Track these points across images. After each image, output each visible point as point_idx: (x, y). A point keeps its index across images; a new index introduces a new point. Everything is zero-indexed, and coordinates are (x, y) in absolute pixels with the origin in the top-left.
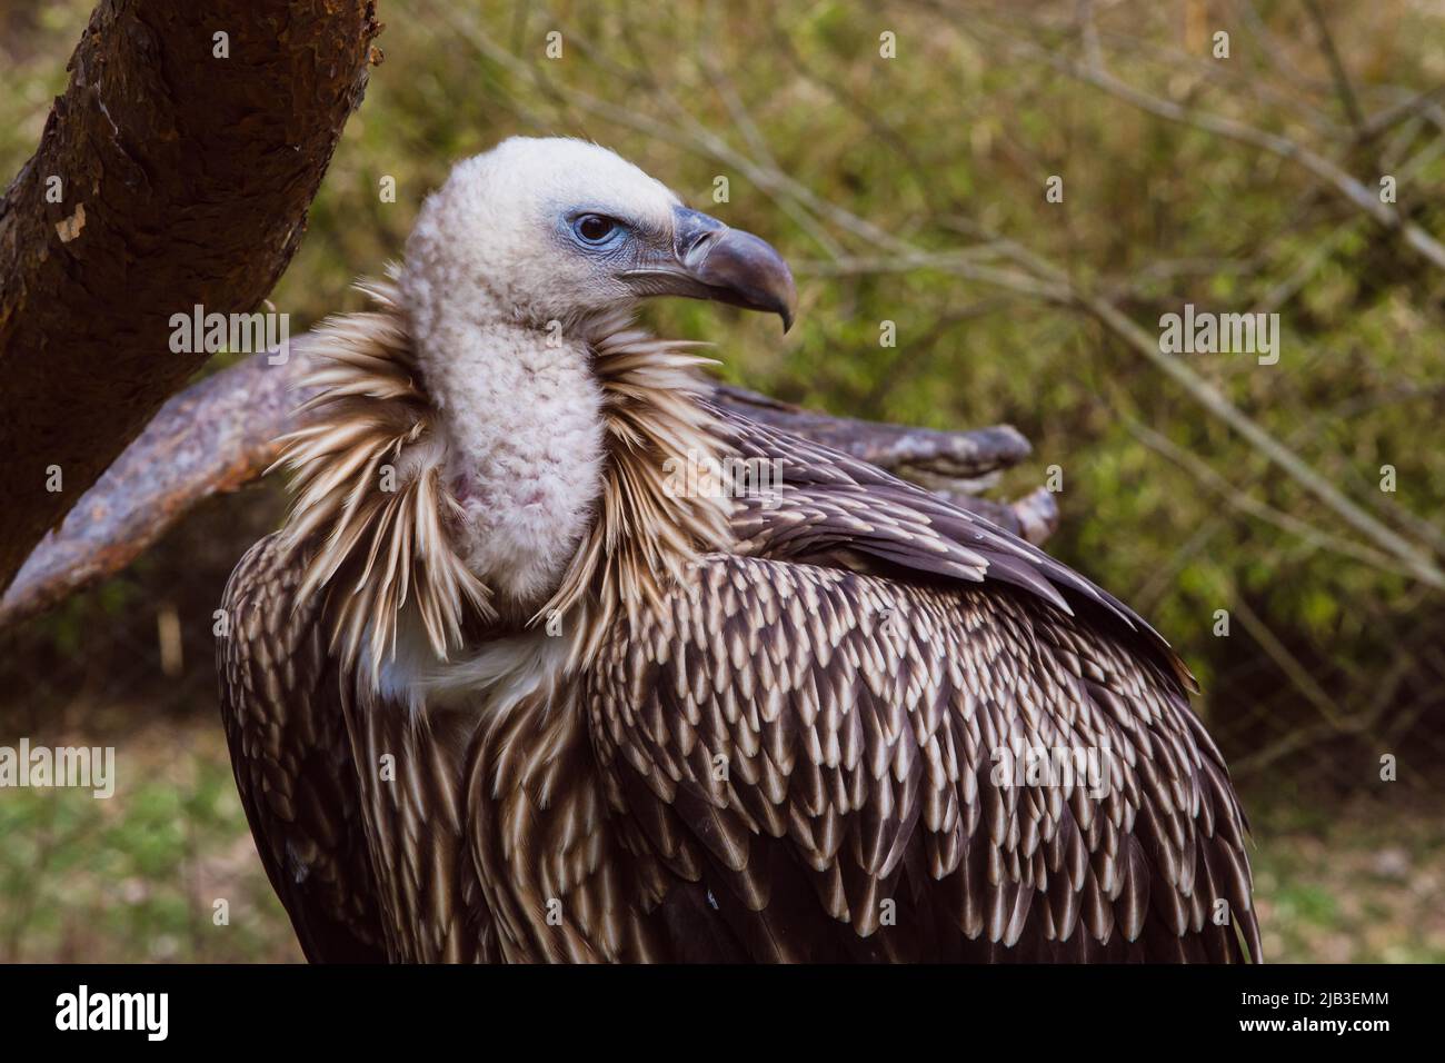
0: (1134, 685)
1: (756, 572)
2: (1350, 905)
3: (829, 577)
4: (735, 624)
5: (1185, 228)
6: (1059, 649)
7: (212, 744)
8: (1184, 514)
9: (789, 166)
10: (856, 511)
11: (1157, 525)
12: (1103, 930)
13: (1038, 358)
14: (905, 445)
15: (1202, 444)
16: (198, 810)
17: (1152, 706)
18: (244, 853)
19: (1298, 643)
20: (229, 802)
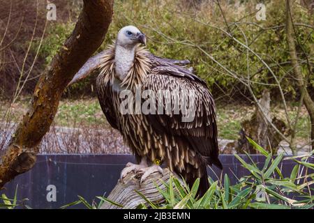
0: (202, 87)
1: (157, 76)
2: (227, 116)
3: (166, 76)
4: (155, 82)
5: (208, 39)
6: (193, 84)
7: (97, 100)
8: (208, 71)
9: (163, 32)
10: (169, 69)
11: (205, 73)
12: (198, 115)
13: (192, 54)
14: (176, 62)
15: (210, 64)
16: (96, 108)
17: (204, 90)
18: (102, 113)
19: (222, 86)
20: (99, 107)
